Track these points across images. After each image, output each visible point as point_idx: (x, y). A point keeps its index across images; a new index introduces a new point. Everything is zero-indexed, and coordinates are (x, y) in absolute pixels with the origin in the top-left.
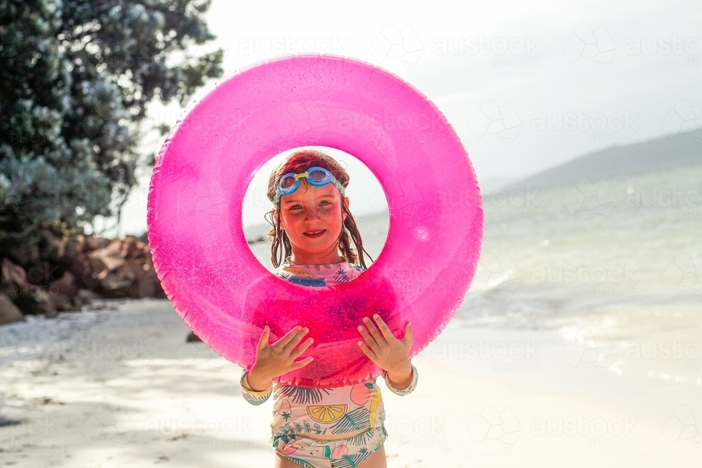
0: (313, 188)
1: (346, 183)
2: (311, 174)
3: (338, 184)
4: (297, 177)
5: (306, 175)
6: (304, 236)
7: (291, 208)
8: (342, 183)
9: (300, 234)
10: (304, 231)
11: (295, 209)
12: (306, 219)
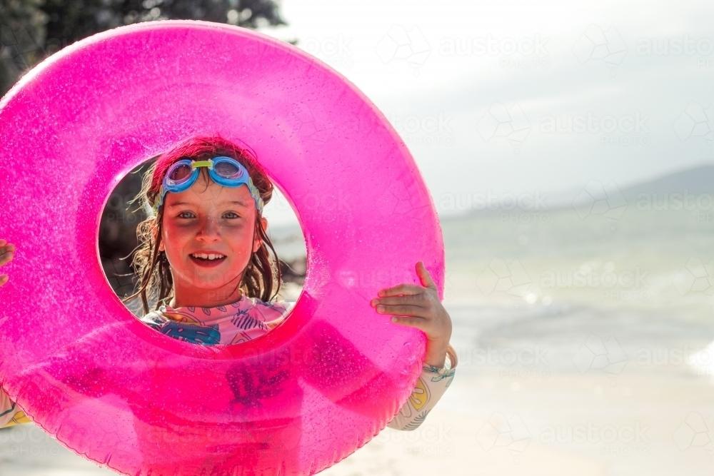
0: (216, 187)
1: (267, 194)
2: (217, 166)
3: (255, 192)
4: (195, 165)
5: (210, 164)
6: (190, 261)
7: (179, 216)
8: (261, 192)
9: (184, 256)
10: (190, 252)
11: (184, 217)
12: (199, 234)
